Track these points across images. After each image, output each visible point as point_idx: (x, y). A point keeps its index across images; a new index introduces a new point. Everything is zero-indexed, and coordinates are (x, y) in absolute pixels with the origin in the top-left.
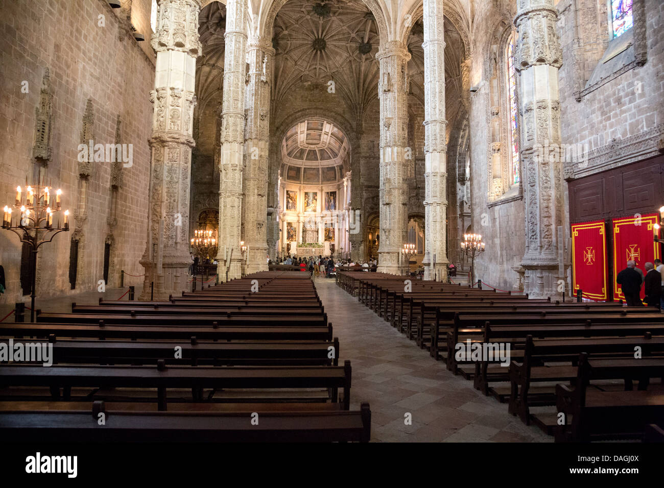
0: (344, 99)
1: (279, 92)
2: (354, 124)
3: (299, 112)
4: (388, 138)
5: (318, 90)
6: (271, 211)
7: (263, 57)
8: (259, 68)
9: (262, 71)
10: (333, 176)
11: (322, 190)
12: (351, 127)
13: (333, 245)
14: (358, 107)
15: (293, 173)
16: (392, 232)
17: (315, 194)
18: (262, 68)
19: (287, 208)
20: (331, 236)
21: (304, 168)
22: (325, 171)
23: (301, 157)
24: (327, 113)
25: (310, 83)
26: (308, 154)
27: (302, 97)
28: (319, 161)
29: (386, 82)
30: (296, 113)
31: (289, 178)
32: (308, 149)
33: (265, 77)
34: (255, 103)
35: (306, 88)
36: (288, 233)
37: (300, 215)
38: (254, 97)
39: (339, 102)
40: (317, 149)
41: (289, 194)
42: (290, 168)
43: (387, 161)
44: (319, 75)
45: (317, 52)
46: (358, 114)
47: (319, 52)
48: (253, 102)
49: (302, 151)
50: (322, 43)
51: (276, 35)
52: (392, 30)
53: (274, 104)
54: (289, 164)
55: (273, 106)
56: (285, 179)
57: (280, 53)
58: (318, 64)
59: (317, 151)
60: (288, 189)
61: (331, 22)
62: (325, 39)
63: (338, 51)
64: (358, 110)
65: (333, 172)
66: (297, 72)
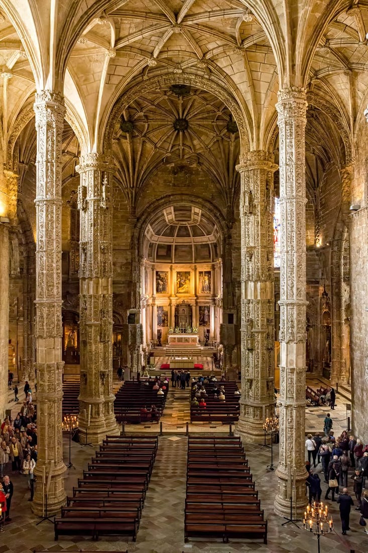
0: (213, 182)
1: (139, 174)
2: (225, 211)
3: (162, 198)
4: (251, 270)
5: (183, 173)
6: (133, 313)
7: (103, 178)
8: (98, 192)
9: (101, 195)
10: (208, 254)
11: (195, 269)
12: (221, 215)
16: (254, 383)
17: (189, 273)
18: (102, 192)
19: (157, 291)
20: (207, 320)
21: (176, 246)
22: (199, 247)
23: (171, 234)
24: (193, 199)
25: (173, 165)
26: (179, 230)
27: (165, 181)
28: (192, 237)
29: (247, 204)
31: (158, 257)
32: (178, 226)
33: (105, 203)
34: (94, 234)
35: (170, 171)
36: (159, 317)
37: (171, 298)
38: (92, 228)
39: (207, 186)
40: (188, 226)
41: (159, 276)
42: (160, 247)
43: (249, 298)
44: (183, 156)
45: (178, 134)
47: (181, 133)
48: (92, 233)
49: (172, 228)
50: (184, 123)
51: (130, 116)
52: (254, 136)
53: (134, 191)
54: (157, 243)
55: (132, 194)
56: (154, 259)
57: (138, 136)
58: (181, 145)
59: (189, 228)
60: (158, 270)
61: (192, 100)
62: (187, 119)
63: (203, 130)
64: (228, 196)
65: (206, 249)
66: (158, 154)
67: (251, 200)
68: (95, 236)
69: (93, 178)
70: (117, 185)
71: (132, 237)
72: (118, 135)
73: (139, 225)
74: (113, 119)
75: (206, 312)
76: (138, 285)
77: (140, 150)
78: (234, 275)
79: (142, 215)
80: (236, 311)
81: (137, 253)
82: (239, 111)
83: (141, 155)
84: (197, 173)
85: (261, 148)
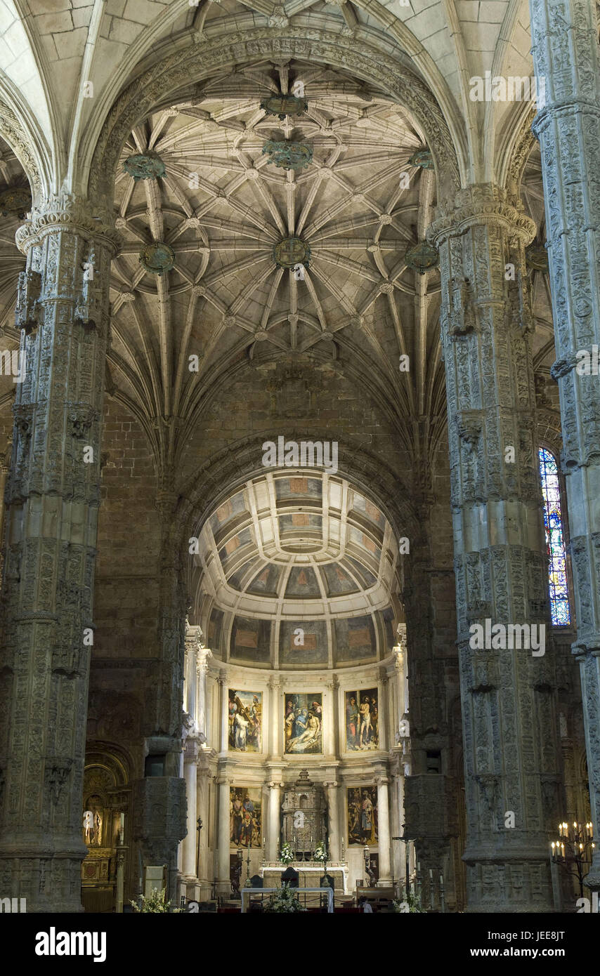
0: (374, 405)
2: (408, 474)
3: (243, 447)
5: (298, 383)
6: (161, 747)
7: (84, 252)
8: (70, 283)
9: (79, 292)
10: (367, 640)
11: (336, 687)
12: (399, 483)
13: (375, 857)
14: (416, 424)
15: (246, 639)
17: (316, 698)
18: (79, 285)
20: (368, 827)
21: (282, 623)
22: (344, 628)
23: (269, 591)
25: (273, 366)
26: (292, 579)
27: (252, 405)
28: (325, 600)
30: (236, 450)
31: (237, 652)
32: (290, 566)
33: (86, 310)
34: (54, 385)
35: (264, 382)
36: (237, 819)
37: (270, 764)
38: (51, 369)
39: (361, 415)
40: (315, 565)
41: (238, 702)
42: (239, 624)
43: (475, 549)
44: (299, 343)
46: (417, 444)
49: (272, 573)
50: (298, 247)
52: (471, 154)
53: (172, 427)
54: (235, 611)
55: (167, 434)
56: (224, 654)
57: (183, 285)
58: (294, 310)
59: (317, 572)
60: (234, 687)
61: (318, 184)
62: (307, 237)
63: (347, 268)
64: (417, 435)
65: (365, 630)
66: (234, 337)
67: (469, 298)
68: (57, 388)
70: (130, 414)
71: (165, 542)
72: (137, 282)
73: (183, 513)
75: (368, 801)
76: (175, 670)
77: (190, 318)
78: (438, 641)
79: (193, 486)
80: (447, 739)
81: (175, 584)
82: (430, 104)
83: (192, 335)
84: (334, 385)
85: (491, 177)
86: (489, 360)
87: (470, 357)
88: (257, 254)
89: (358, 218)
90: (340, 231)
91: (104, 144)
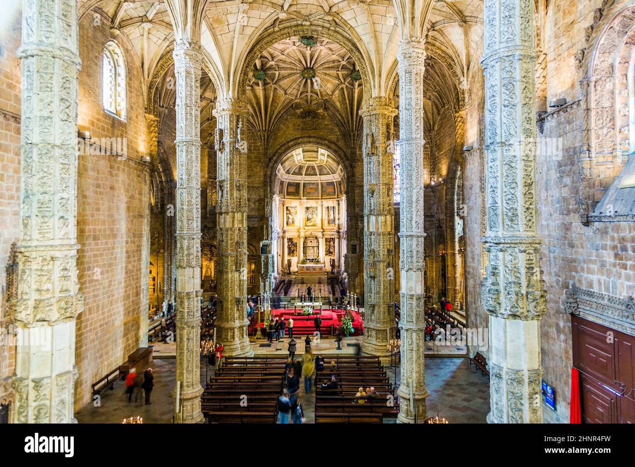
0: (337, 125)
1: (270, 118)
2: (349, 152)
3: (291, 141)
4: (372, 206)
5: (311, 117)
6: (266, 244)
7: (238, 121)
8: (234, 134)
9: (236, 137)
10: (333, 191)
11: (322, 205)
12: (345, 155)
14: (352, 134)
15: (292, 189)
17: (316, 208)
18: (237, 134)
19: (287, 224)
20: (332, 250)
21: (304, 183)
22: (325, 185)
23: (299, 173)
24: (320, 141)
25: (302, 110)
26: (307, 169)
27: (294, 125)
28: (318, 176)
29: (369, 145)
31: (289, 194)
32: (306, 166)
34: (230, 173)
35: (298, 116)
36: (289, 248)
37: (300, 231)
38: (229, 167)
39: (332, 129)
40: (315, 165)
41: (289, 210)
42: (289, 184)
43: (371, 230)
44: (311, 102)
45: (306, 81)
46: (352, 142)
47: (309, 81)
48: (228, 172)
49: (301, 168)
50: (311, 72)
51: (263, 65)
52: (376, 83)
53: (266, 134)
54: (288, 181)
55: (264, 136)
56: (284, 195)
57: (269, 83)
58: (309, 92)
59: (316, 167)
60: (287, 206)
61: (319, 51)
62: (314, 68)
63: (329, 78)
64: (352, 138)
65: (332, 186)
66: (288, 101)
67: (373, 142)
68: (231, 174)
69: (229, 122)
70: (251, 128)
71: (265, 175)
72: (252, 82)
73: (271, 164)
74: (247, 67)
75: (332, 243)
76: (270, 219)
77: (272, 96)
78: (357, 210)
79: (274, 155)
80: (358, 242)
81: (269, 190)
82: (362, 60)
83: (272, 101)
84: (324, 118)
85: (383, 94)
86: (379, 165)
87: (372, 163)
88: (295, 74)
89: (334, 62)
90: (327, 66)
91: (242, 75)
